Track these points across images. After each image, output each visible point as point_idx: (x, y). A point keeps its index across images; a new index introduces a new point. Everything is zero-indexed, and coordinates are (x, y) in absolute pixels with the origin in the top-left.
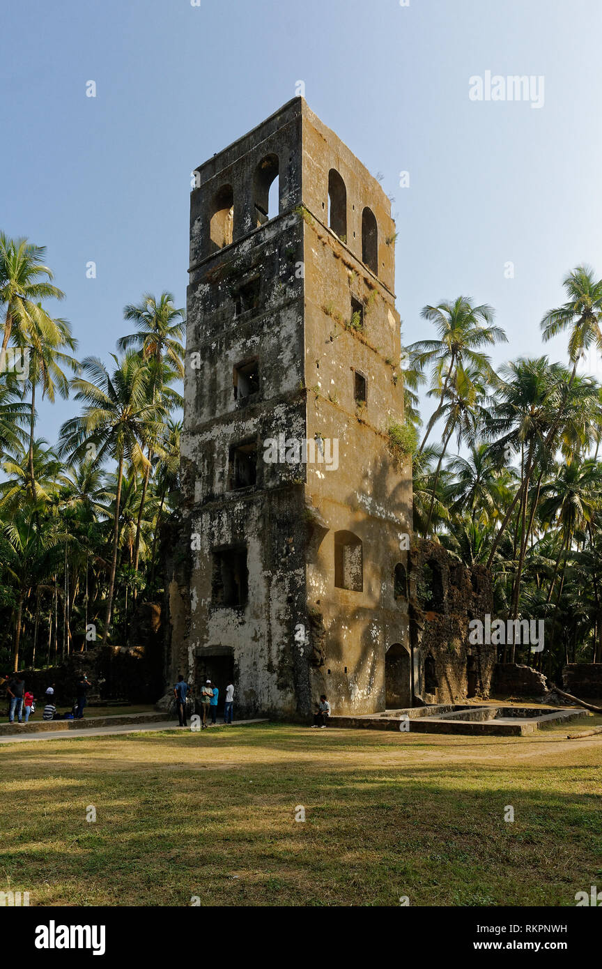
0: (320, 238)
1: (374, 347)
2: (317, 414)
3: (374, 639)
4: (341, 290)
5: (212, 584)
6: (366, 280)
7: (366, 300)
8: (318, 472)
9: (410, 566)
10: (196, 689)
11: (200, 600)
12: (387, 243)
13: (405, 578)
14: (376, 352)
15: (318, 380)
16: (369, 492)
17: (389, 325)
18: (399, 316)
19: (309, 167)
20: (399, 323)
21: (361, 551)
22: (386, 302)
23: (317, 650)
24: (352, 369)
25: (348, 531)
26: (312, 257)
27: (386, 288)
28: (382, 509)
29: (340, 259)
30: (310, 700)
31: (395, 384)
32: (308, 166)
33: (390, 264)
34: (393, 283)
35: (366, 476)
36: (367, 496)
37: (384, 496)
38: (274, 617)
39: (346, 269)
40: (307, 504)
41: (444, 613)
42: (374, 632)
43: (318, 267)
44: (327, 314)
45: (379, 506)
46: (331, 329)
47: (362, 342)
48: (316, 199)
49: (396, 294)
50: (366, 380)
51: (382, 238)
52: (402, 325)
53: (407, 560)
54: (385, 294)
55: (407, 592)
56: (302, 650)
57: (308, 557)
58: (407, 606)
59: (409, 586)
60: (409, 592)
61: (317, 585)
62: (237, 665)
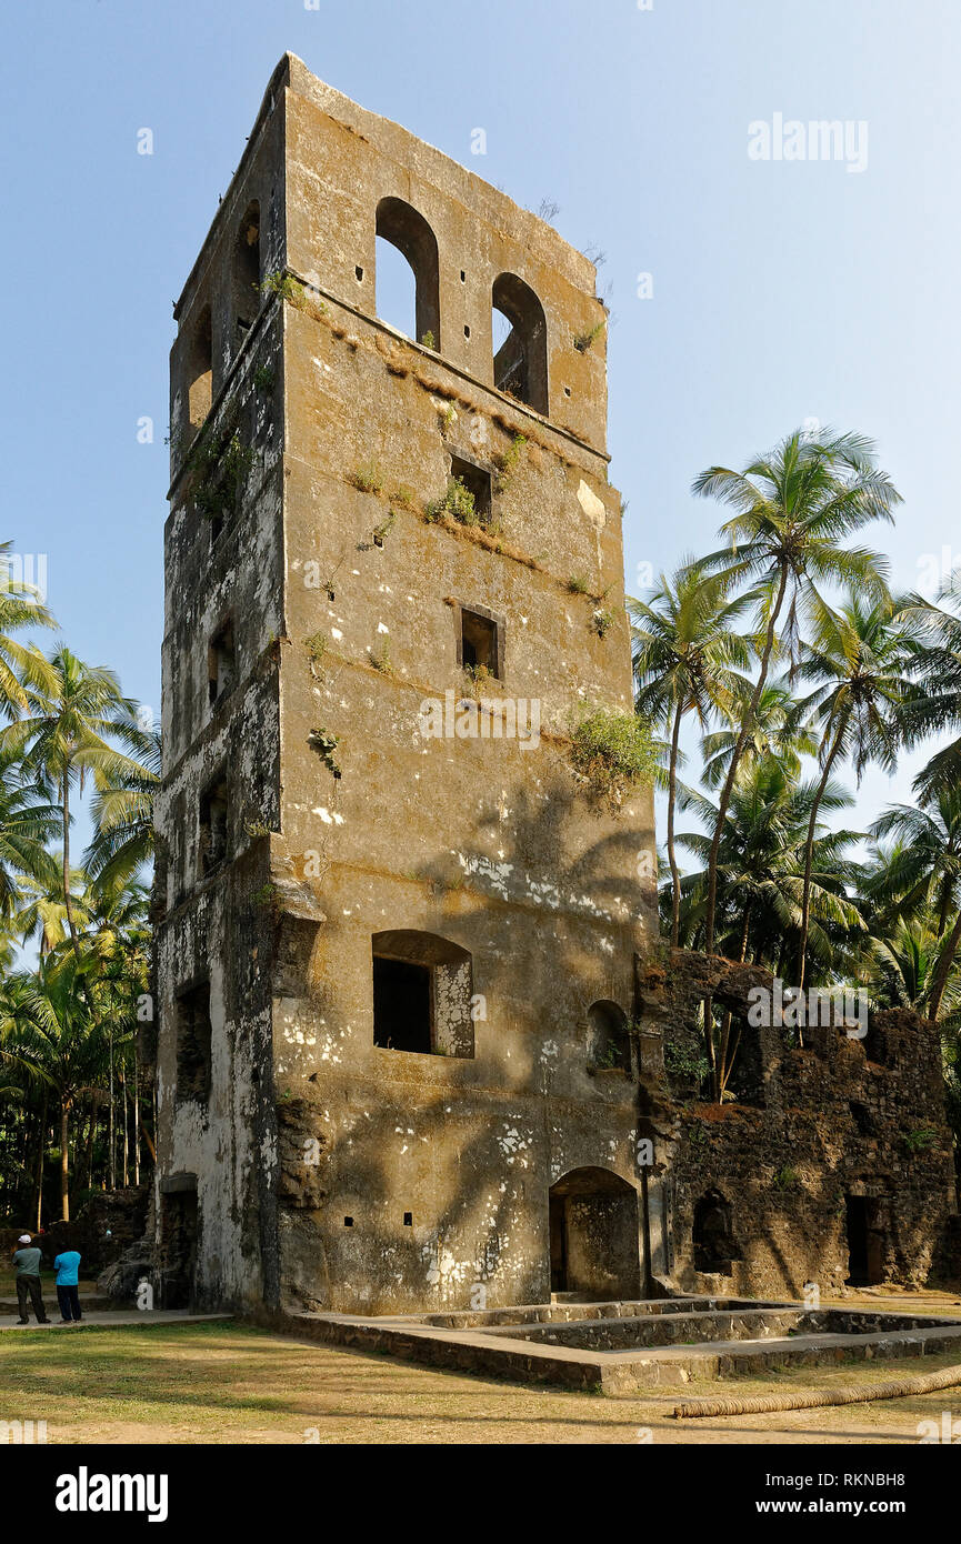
0: (339, 336)
1: (526, 557)
2: (317, 691)
3: (512, 1154)
4: (415, 441)
5: (179, 1059)
6: (498, 421)
7: (500, 463)
8: (322, 812)
9: (640, 1008)
10: (165, 1254)
11: (166, 1088)
12: (579, 347)
13: (627, 1032)
14: (532, 567)
15: (332, 623)
16: (501, 854)
17: (582, 514)
18: (618, 494)
19: (310, 193)
20: (616, 509)
21: (470, 974)
22: (569, 465)
23: (291, 1177)
24: (448, 603)
25: (424, 933)
26: (313, 375)
27: (574, 439)
28: (546, 888)
29: (410, 377)
30: (279, 1279)
31: (600, 634)
32: (306, 194)
33: (591, 389)
34: (602, 429)
35: (491, 819)
36: (496, 862)
37: (554, 861)
38: (238, 1113)
39: (432, 399)
40: (276, 874)
41: (763, 1106)
42: (510, 1142)
43: (332, 395)
44: (361, 489)
45: (539, 881)
46: (378, 518)
47: (485, 547)
48: (337, 261)
49: (610, 450)
50: (500, 624)
51: (562, 339)
52: (625, 514)
53: (631, 994)
54: (571, 452)
55: (634, 1060)
56: (269, 1176)
57: (278, 984)
58: (634, 1089)
59: (639, 1048)
60: (639, 1062)
61: (312, 1042)
62: (201, 1208)
